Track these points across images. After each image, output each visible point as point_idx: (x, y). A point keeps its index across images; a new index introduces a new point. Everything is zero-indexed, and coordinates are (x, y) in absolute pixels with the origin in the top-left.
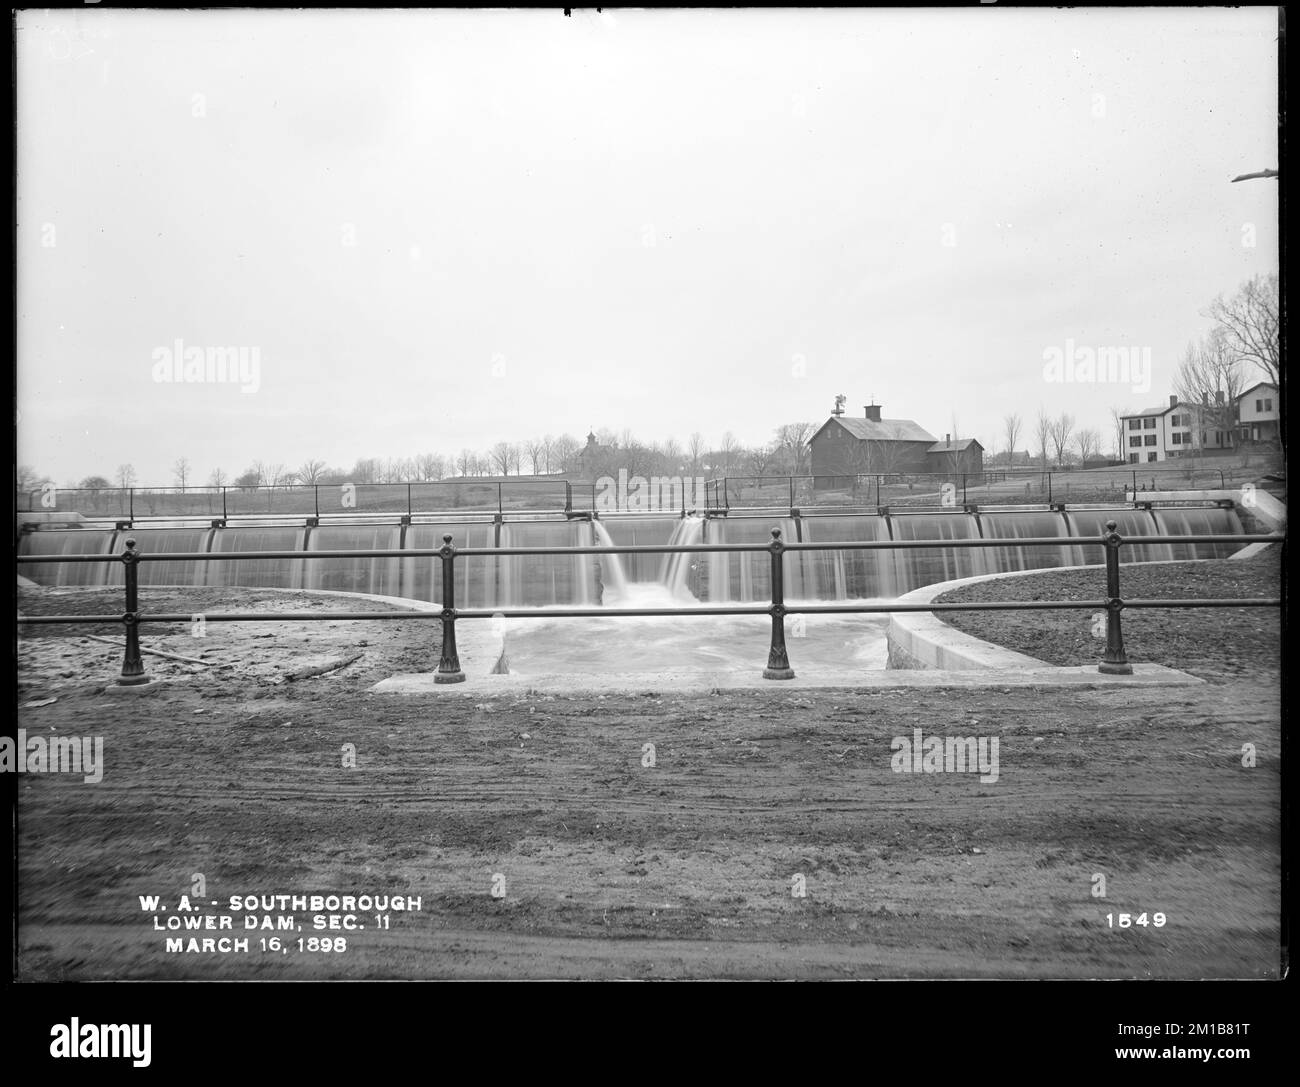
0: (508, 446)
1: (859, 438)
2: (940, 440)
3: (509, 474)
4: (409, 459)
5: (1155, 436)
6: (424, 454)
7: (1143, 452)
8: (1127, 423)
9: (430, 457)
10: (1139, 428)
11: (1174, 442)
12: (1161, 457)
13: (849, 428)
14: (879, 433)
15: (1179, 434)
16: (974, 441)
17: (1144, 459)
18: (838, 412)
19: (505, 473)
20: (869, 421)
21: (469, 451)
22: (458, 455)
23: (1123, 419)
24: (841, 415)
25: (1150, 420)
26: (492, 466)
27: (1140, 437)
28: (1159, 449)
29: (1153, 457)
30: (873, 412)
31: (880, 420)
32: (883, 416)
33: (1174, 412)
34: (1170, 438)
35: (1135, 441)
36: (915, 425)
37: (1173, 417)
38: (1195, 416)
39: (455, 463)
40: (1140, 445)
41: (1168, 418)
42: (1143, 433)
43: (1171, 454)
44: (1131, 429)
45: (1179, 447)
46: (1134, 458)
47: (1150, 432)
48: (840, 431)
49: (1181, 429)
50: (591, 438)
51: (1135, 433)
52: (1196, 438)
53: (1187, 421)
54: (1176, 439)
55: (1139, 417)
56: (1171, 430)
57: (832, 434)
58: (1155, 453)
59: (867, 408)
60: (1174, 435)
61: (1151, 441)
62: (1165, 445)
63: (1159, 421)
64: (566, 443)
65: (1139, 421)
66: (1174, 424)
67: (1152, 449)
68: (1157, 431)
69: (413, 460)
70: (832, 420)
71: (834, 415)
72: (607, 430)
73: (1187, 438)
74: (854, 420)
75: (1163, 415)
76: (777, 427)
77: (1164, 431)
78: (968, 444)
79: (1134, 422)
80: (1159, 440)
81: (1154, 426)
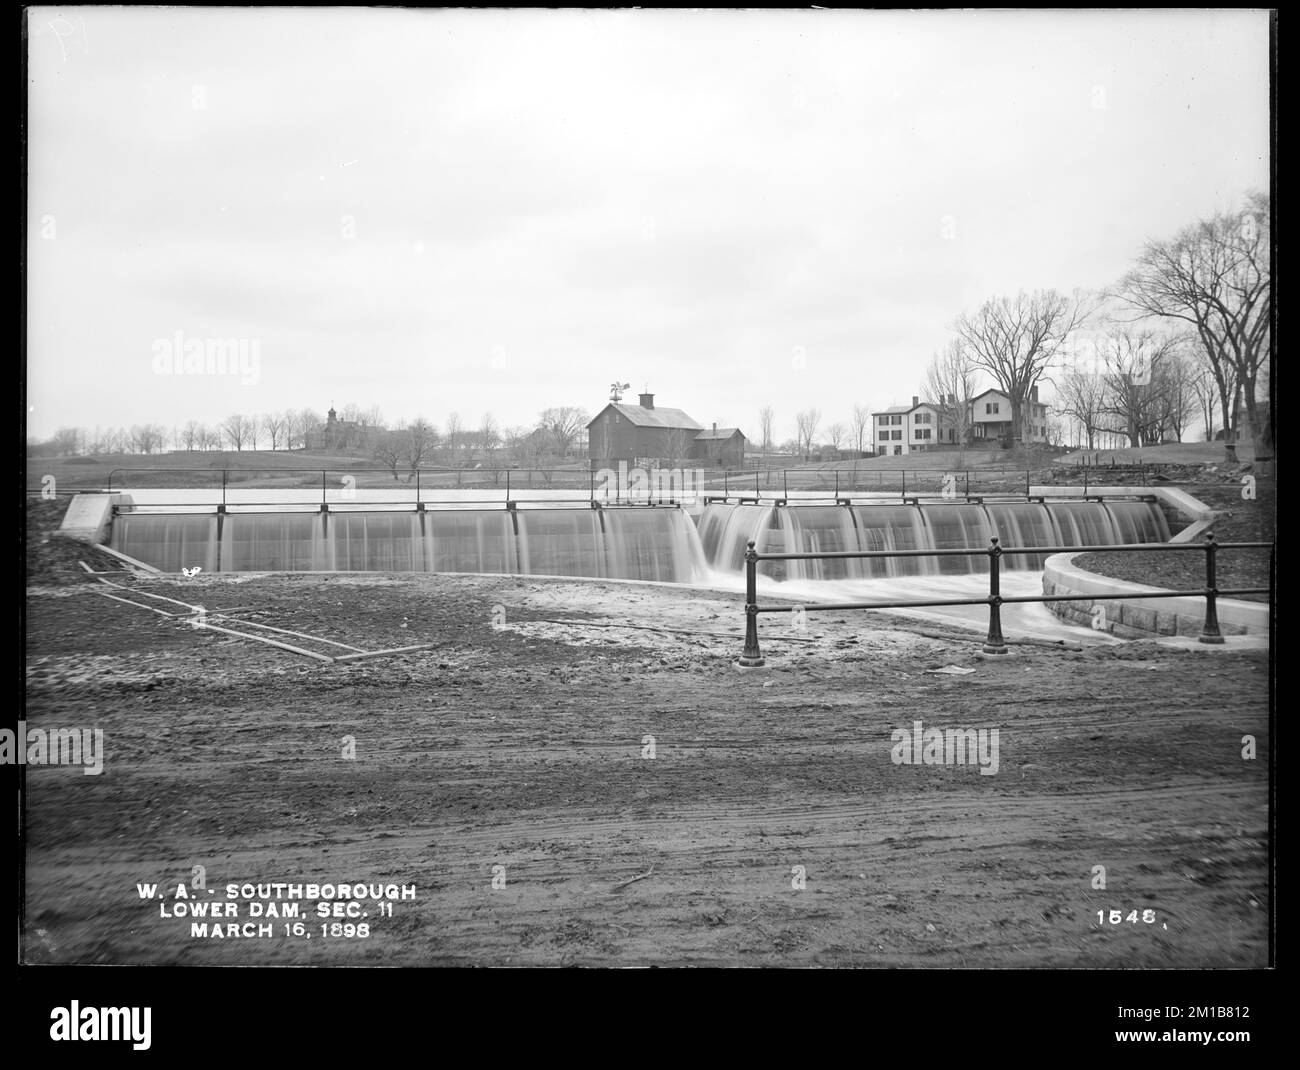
0: (243, 419)
1: (637, 424)
2: (707, 429)
3: (242, 449)
4: (122, 429)
5: (900, 431)
6: (142, 425)
7: (890, 445)
8: (877, 419)
9: (149, 427)
10: (888, 424)
11: (917, 437)
12: (905, 451)
13: (627, 415)
14: (652, 419)
15: (921, 431)
16: (738, 430)
17: (890, 452)
18: (616, 399)
19: (239, 448)
20: (643, 408)
21: (196, 424)
22: (183, 427)
23: (874, 415)
24: (619, 402)
25: (896, 417)
26: (223, 440)
27: (888, 432)
28: (903, 443)
29: (898, 450)
30: (647, 400)
31: (653, 408)
32: (656, 404)
33: (918, 411)
34: (913, 434)
35: (884, 436)
36: (683, 413)
37: (917, 416)
38: (933, 414)
39: (179, 435)
40: (888, 439)
41: (912, 416)
42: (890, 428)
43: (914, 447)
44: (880, 424)
45: (922, 442)
46: (882, 450)
47: (896, 428)
48: (617, 417)
49: (922, 426)
50: (332, 414)
51: (884, 428)
52: (934, 433)
53: (928, 419)
54: (918, 434)
55: (887, 414)
56: (915, 427)
57: (610, 419)
58: (900, 447)
59: (641, 396)
60: (917, 431)
61: (898, 435)
62: (908, 439)
63: (904, 418)
64: (309, 418)
65: (888, 418)
66: (917, 422)
67: (897, 443)
68: (902, 427)
69: (127, 431)
70: (610, 406)
71: (612, 402)
72: (354, 406)
73: (927, 433)
74: (631, 407)
75: (908, 413)
76: (542, 411)
77: (908, 427)
78: (732, 433)
79: (882, 418)
80: (904, 435)
81: (900, 423)
